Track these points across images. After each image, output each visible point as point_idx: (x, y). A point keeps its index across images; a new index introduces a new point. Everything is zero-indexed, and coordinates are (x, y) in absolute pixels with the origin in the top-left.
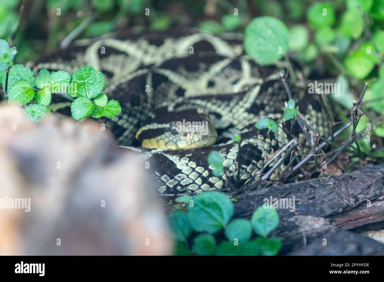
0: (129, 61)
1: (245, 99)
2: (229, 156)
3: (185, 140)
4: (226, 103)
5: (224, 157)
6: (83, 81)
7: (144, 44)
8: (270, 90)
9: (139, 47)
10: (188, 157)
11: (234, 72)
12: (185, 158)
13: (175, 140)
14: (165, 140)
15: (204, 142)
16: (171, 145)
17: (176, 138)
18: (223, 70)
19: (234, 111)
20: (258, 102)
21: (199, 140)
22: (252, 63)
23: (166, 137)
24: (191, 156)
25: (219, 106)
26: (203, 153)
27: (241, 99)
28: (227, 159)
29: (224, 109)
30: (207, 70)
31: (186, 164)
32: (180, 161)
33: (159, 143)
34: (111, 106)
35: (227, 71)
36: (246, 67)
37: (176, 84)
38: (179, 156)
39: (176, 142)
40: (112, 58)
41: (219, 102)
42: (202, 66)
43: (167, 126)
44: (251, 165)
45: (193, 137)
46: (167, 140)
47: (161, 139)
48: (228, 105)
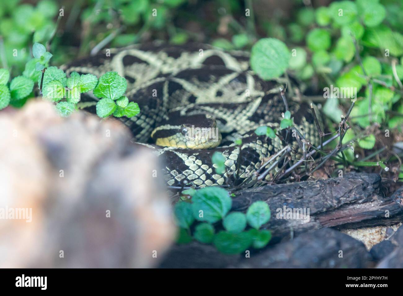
0: (149, 69)
1: (248, 109)
2: (231, 157)
3: (193, 141)
4: (231, 111)
5: (227, 157)
6: (108, 84)
7: (163, 55)
8: (270, 102)
9: (159, 58)
10: (195, 156)
11: (240, 84)
12: (193, 156)
13: (184, 140)
14: (176, 140)
15: (210, 143)
16: (181, 145)
17: (186, 138)
18: (230, 82)
19: (238, 118)
20: (259, 112)
21: (206, 142)
22: (256, 78)
23: (177, 137)
24: (198, 155)
25: (225, 113)
26: (208, 153)
27: (245, 109)
28: (229, 160)
29: (229, 116)
30: (216, 81)
31: (193, 162)
32: (188, 159)
33: (171, 142)
34: (131, 108)
35: (234, 83)
36: (251, 81)
37: (189, 92)
38: (188, 154)
39: (186, 142)
40: (135, 66)
41: (225, 110)
42: (213, 77)
43: (179, 127)
44: (249, 166)
46: (177, 140)
47: (173, 138)
48: (233, 113)
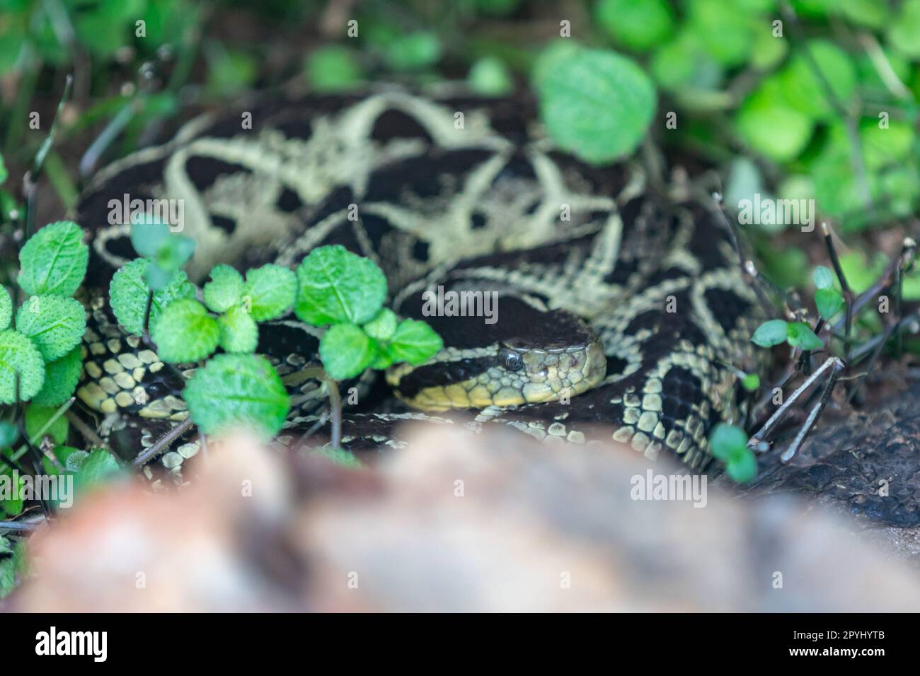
1: (596, 253)
2: (647, 405)
3: (544, 382)
4: (555, 268)
5: (637, 407)
6: (327, 285)
7: (275, 139)
8: (642, 223)
10: (561, 421)
11: (520, 185)
12: (556, 424)
13: (516, 385)
14: (489, 387)
15: (591, 380)
16: (506, 397)
17: (519, 379)
18: (495, 181)
20: (627, 256)
21: (582, 380)
22: (563, 159)
23: (491, 378)
24: (567, 418)
25: (541, 278)
26: (591, 407)
27: (588, 255)
28: (644, 414)
30: (459, 188)
31: (561, 439)
32: (548, 434)
33: (471, 394)
34: (412, 337)
35: (506, 185)
36: (546, 170)
37: (406, 233)
38: (542, 421)
39: (521, 390)
41: (538, 268)
42: (447, 179)
43: (491, 351)
44: (690, 418)
45: (567, 373)
46: (494, 385)
47: (478, 384)
48: (561, 273)
